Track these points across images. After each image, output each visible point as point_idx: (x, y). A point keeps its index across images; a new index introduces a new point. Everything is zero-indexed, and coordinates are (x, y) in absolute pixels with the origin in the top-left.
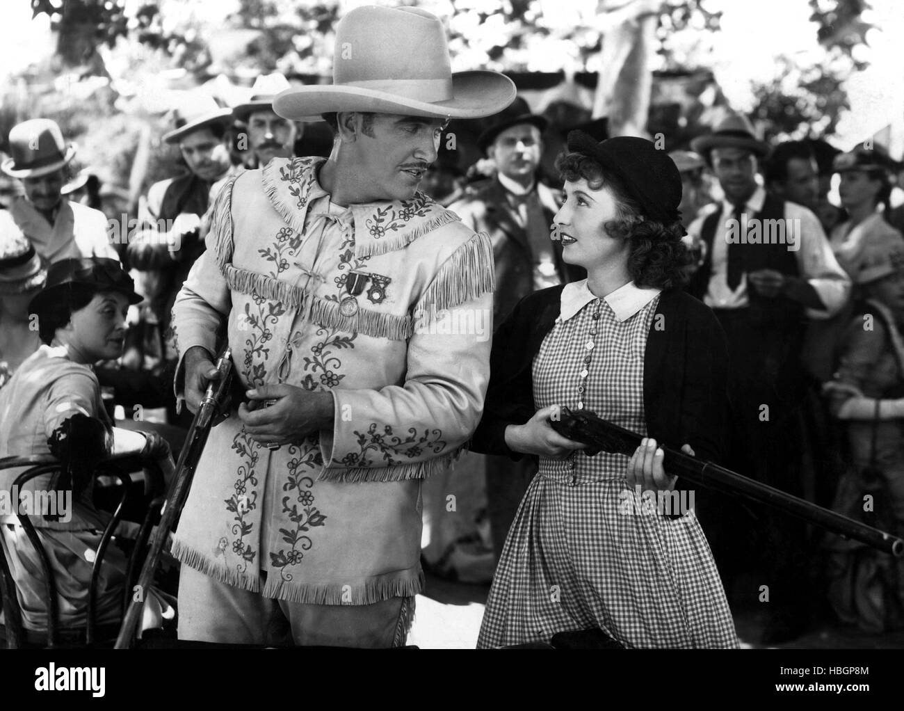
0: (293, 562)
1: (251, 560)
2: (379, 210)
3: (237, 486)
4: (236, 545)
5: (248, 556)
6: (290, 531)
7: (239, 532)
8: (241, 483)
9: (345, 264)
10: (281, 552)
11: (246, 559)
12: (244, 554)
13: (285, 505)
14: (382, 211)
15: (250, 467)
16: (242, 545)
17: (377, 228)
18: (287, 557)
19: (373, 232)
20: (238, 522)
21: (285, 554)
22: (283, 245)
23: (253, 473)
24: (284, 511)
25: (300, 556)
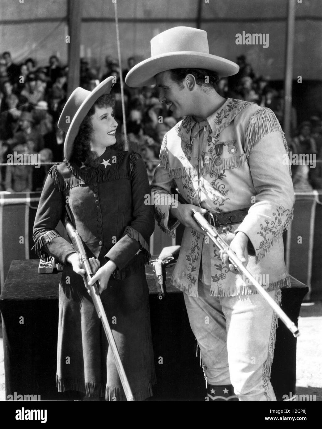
0: (222, 279)
1: (194, 283)
2: (218, 113)
3: (192, 250)
4: (189, 276)
5: (193, 281)
6: (218, 265)
7: (191, 270)
8: (193, 248)
9: (210, 143)
10: (216, 275)
11: (192, 282)
12: (192, 280)
13: (215, 254)
14: (219, 113)
15: (197, 241)
16: (191, 276)
17: (219, 121)
18: (219, 277)
19: (218, 123)
20: (190, 266)
21: (218, 275)
22: (188, 151)
23: (197, 244)
24: (215, 256)
25: (224, 275)
